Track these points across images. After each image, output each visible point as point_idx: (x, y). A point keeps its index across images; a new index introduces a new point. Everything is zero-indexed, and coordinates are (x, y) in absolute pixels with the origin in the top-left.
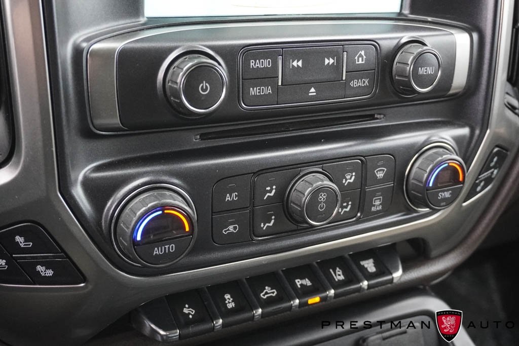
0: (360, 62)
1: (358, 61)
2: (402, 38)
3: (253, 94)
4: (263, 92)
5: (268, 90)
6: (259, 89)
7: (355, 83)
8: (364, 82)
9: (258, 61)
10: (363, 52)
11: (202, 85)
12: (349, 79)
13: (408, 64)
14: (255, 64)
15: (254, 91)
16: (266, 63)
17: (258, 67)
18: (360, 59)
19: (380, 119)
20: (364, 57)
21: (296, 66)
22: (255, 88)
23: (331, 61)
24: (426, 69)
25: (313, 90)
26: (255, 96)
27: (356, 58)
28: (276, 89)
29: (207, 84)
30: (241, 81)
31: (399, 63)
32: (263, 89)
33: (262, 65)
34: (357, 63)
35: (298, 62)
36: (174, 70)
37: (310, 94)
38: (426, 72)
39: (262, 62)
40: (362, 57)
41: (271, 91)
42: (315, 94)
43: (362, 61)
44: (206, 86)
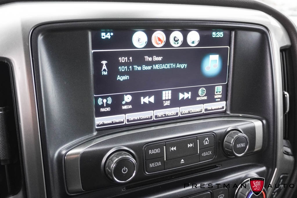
0: (206, 143)
1: (205, 143)
2: (228, 128)
3: (151, 166)
4: (156, 165)
5: (159, 164)
6: (155, 164)
7: (204, 154)
8: (209, 153)
9: (153, 150)
10: (207, 138)
11: (123, 169)
12: (201, 152)
13: (231, 143)
14: (152, 152)
15: (151, 165)
16: (157, 151)
17: (153, 153)
18: (206, 142)
19: (219, 167)
20: (208, 141)
21: (173, 150)
22: (152, 164)
23: (191, 145)
24: (241, 145)
25: (182, 160)
26: (153, 167)
27: (204, 142)
28: (163, 162)
29: (126, 168)
30: (145, 161)
31: (227, 142)
32: (156, 163)
33: (155, 152)
34: (205, 144)
35: (174, 148)
36: (110, 161)
37: (181, 163)
38: (241, 146)
39: (155, 150)
40: (207, 141)
41: (160, 164)
42: (184, 162)
43: (207, 143)
44: (126, 169)
